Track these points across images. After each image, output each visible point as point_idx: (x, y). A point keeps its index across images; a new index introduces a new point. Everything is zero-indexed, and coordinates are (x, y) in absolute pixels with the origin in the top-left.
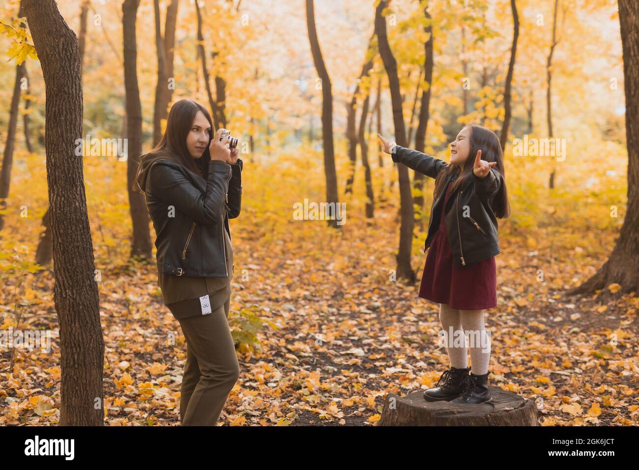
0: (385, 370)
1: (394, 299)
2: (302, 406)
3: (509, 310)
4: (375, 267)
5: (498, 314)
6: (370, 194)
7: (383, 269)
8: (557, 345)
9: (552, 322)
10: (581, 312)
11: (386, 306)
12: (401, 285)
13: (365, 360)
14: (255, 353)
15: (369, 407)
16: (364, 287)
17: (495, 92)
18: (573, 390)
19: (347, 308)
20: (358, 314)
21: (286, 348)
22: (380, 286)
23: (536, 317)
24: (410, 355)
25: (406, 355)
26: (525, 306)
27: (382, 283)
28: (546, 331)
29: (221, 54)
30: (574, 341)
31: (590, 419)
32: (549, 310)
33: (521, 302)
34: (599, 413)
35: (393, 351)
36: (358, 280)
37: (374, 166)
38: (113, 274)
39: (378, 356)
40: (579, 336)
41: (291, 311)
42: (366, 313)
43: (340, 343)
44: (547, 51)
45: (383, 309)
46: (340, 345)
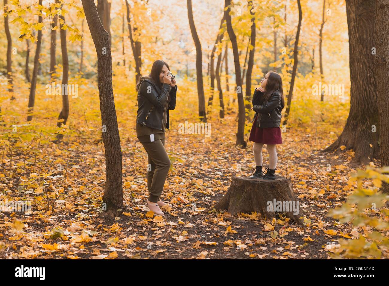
1: (236, 154)
2: (196, 190)
3: (292, 158)
4: (225, 141)
6: (222, 105)
7: (230, 142)
8: (312, 171)
9: (312, 163)
10: (326, 159)
11: (231, 157)
12: (239, 148)
13: (222, 176)
14: (172, 173)
16: (220, 149)
17: (289, 50)
18: (315, 186)
19: (213, 157)
20: (218, 160)
21: (186, 171)
22: (228, 149)
23: (304, 161)
26: (299, 157)
27: (229, 147)
28: (308, 166)
29: (139, 29)
30: (320, 170)
31: (320, 195)
32: (311, 158)
33: (298, 155)
34: (324, 193)
36: (217, 146)
37: (224, 91)
38: (94, 144)
39: (228, 175)
40: (323, 168)
41: (185, 158)
42: (222, 160)
43: (210, 170)
44: (320, 27)
45: (230, 158)
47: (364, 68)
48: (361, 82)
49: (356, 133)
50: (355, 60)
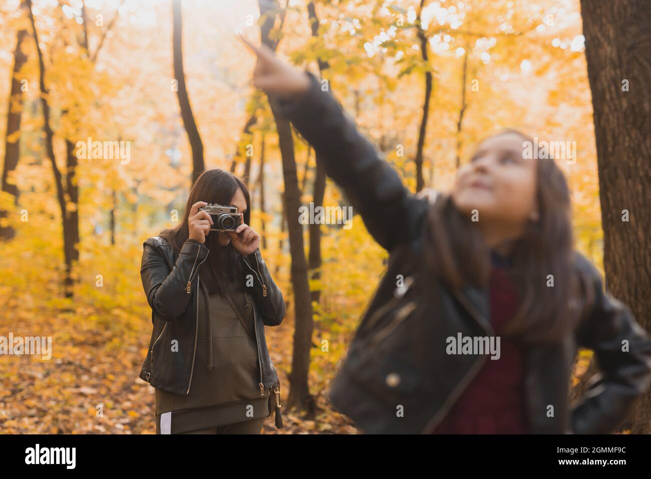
29: (71, 112)
44: (456, 116)
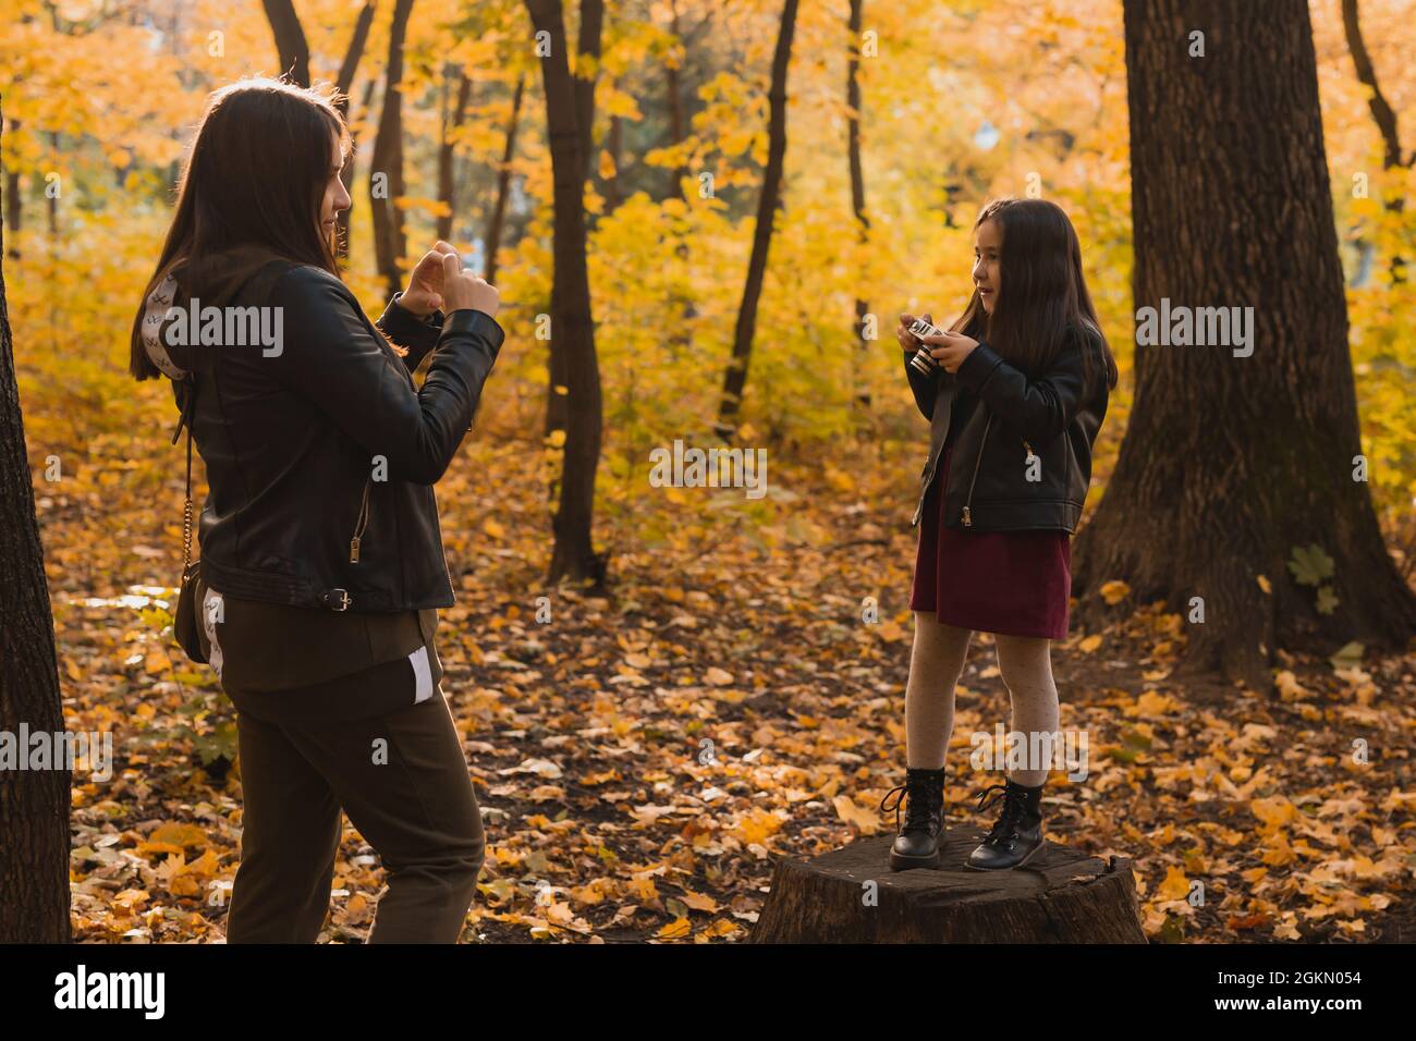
0: (634, 810)
1: (566, 632)
5: (840, 665)
9: (980, 679)
11: (554, 651)
12: (571, 595)
13: (572, 789)
15: (642, 905)
16: (477, 602)
18: (1103, 839)
19: (459, 656)
20: (493, 672)
24: (677, 771)
25: (669, 772)
27: (520, 590)
31: (1171, 904)
35: (630, 764)
39: (602, 778)
42: (514, 670)
43: (486, 747)
45: (551, 658)
46: (488, 754)
47: (1214, 188)
48: (1198, 263)
49: (1176, 515)
50: (1167, 152)
